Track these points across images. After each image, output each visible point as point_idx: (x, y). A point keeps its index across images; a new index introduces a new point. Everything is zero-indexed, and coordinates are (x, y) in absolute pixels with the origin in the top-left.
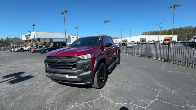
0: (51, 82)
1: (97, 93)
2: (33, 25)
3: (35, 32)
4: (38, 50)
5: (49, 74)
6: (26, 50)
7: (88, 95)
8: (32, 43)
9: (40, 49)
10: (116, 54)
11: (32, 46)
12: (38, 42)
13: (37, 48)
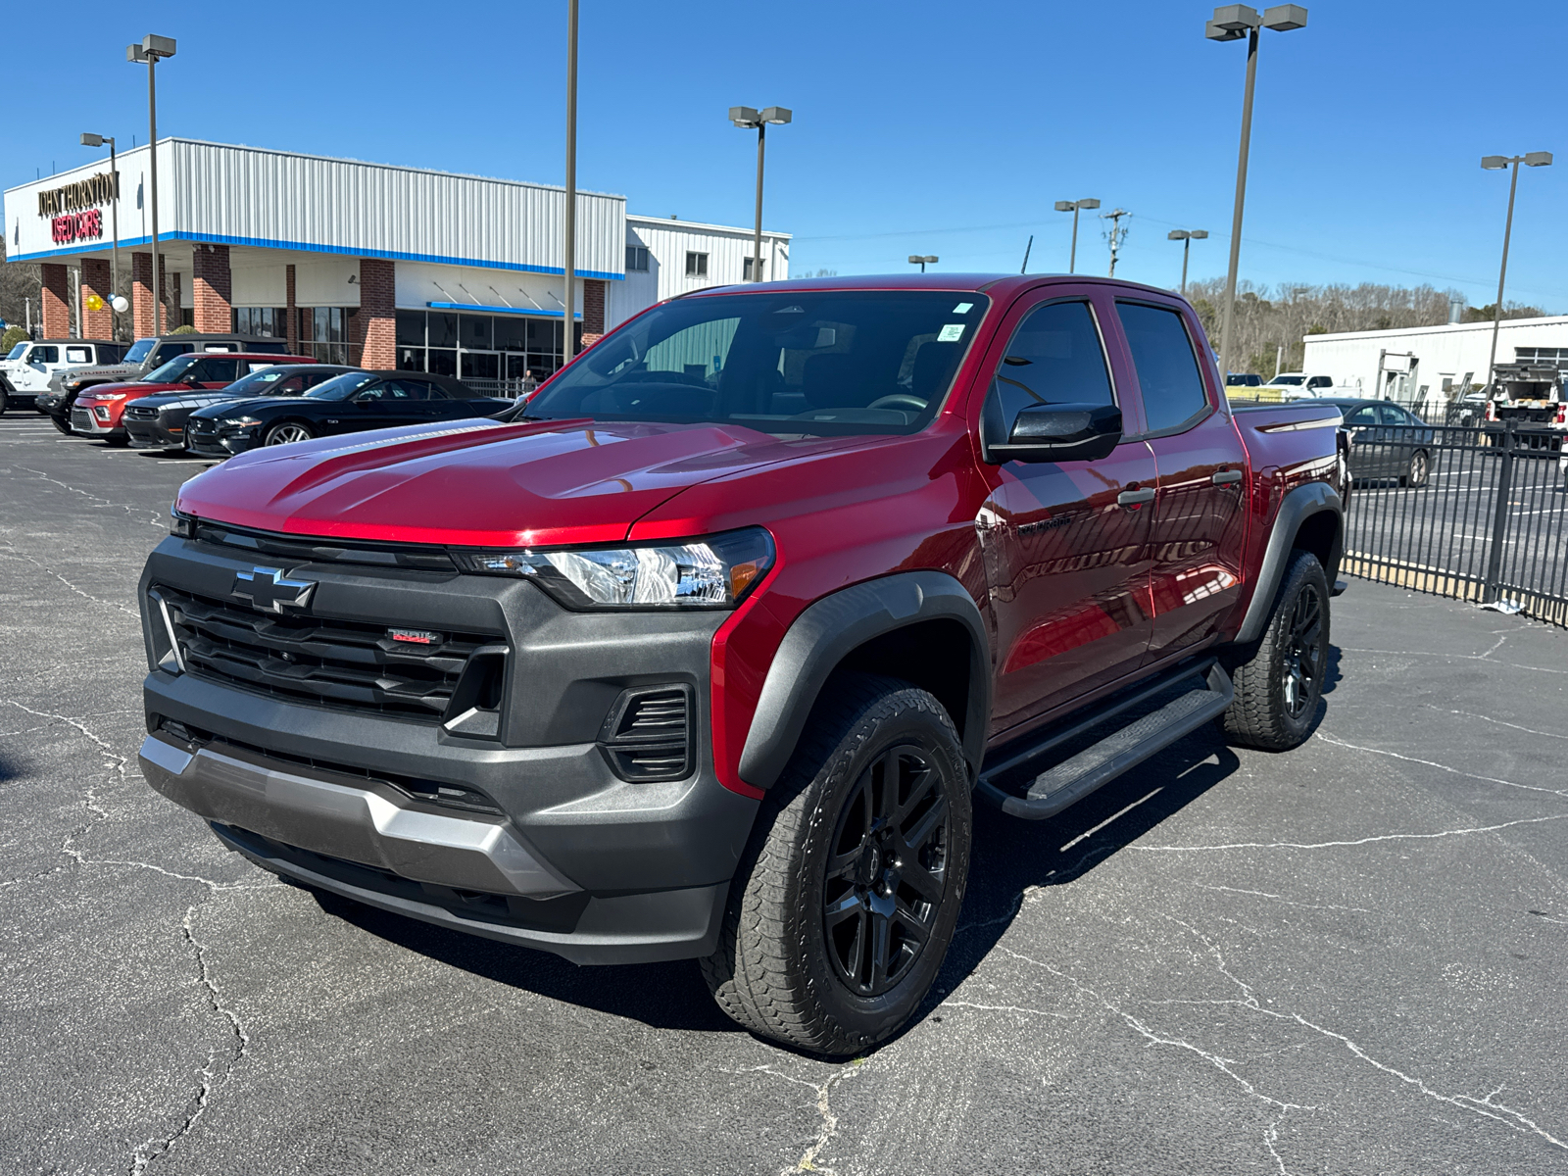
0: (223, 875)
1: (763, 1104)
2: (154, 55)
3: (165, 150)
4: (182, 417)
5: (179, 761)
6: (27, 404)
7: (630, 1114)
8: (119, 303)
9: (203, 403)
10: (1246, 589)
11: (110, 353)
12: (197, 294)
13: (175, 382)
